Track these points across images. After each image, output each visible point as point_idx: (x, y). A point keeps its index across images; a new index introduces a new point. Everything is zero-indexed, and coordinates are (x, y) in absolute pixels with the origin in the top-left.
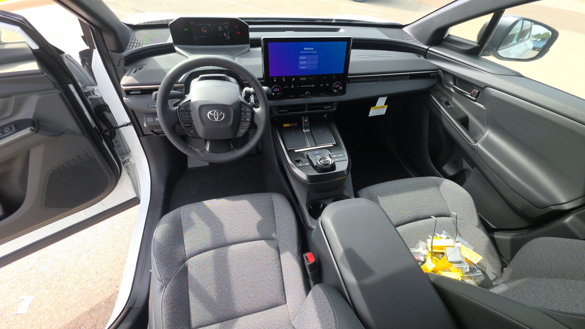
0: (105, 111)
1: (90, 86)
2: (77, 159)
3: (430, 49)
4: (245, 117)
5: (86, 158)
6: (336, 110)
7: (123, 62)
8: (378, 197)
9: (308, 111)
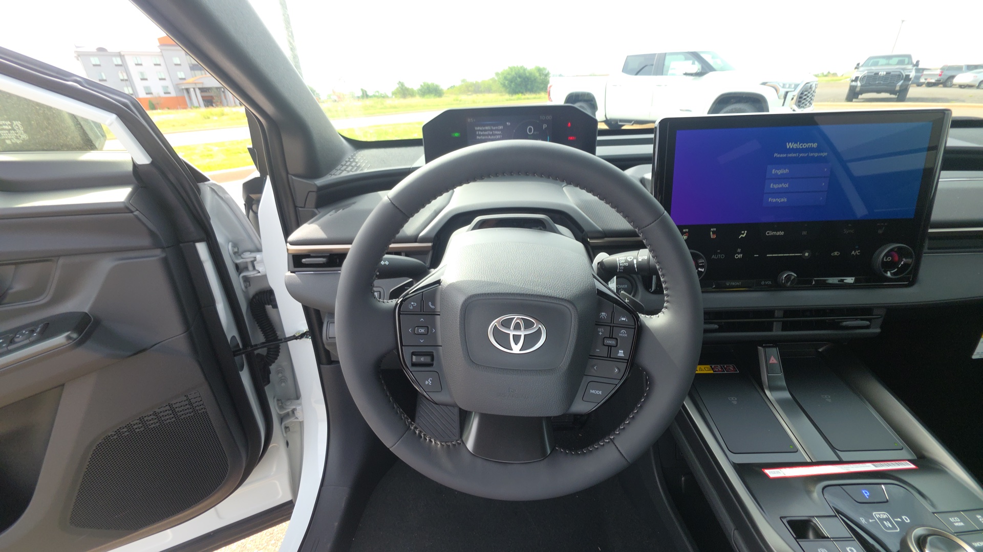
0: (269, 305)
1: (251, 251)
2: (166, 413)
4: (611, 342)
5: (187, 411)
6: (881, 332)
7: (313, 198)
9: (783, 330)
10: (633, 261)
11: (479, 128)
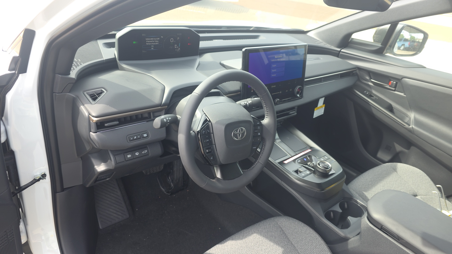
3: (342, 50)
4: (256, 131)
6: (297, 114)
7: (69, 87)
8: (364, 192)
10: (247, 103)
11: (147, 39)
